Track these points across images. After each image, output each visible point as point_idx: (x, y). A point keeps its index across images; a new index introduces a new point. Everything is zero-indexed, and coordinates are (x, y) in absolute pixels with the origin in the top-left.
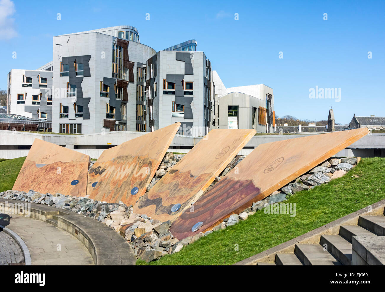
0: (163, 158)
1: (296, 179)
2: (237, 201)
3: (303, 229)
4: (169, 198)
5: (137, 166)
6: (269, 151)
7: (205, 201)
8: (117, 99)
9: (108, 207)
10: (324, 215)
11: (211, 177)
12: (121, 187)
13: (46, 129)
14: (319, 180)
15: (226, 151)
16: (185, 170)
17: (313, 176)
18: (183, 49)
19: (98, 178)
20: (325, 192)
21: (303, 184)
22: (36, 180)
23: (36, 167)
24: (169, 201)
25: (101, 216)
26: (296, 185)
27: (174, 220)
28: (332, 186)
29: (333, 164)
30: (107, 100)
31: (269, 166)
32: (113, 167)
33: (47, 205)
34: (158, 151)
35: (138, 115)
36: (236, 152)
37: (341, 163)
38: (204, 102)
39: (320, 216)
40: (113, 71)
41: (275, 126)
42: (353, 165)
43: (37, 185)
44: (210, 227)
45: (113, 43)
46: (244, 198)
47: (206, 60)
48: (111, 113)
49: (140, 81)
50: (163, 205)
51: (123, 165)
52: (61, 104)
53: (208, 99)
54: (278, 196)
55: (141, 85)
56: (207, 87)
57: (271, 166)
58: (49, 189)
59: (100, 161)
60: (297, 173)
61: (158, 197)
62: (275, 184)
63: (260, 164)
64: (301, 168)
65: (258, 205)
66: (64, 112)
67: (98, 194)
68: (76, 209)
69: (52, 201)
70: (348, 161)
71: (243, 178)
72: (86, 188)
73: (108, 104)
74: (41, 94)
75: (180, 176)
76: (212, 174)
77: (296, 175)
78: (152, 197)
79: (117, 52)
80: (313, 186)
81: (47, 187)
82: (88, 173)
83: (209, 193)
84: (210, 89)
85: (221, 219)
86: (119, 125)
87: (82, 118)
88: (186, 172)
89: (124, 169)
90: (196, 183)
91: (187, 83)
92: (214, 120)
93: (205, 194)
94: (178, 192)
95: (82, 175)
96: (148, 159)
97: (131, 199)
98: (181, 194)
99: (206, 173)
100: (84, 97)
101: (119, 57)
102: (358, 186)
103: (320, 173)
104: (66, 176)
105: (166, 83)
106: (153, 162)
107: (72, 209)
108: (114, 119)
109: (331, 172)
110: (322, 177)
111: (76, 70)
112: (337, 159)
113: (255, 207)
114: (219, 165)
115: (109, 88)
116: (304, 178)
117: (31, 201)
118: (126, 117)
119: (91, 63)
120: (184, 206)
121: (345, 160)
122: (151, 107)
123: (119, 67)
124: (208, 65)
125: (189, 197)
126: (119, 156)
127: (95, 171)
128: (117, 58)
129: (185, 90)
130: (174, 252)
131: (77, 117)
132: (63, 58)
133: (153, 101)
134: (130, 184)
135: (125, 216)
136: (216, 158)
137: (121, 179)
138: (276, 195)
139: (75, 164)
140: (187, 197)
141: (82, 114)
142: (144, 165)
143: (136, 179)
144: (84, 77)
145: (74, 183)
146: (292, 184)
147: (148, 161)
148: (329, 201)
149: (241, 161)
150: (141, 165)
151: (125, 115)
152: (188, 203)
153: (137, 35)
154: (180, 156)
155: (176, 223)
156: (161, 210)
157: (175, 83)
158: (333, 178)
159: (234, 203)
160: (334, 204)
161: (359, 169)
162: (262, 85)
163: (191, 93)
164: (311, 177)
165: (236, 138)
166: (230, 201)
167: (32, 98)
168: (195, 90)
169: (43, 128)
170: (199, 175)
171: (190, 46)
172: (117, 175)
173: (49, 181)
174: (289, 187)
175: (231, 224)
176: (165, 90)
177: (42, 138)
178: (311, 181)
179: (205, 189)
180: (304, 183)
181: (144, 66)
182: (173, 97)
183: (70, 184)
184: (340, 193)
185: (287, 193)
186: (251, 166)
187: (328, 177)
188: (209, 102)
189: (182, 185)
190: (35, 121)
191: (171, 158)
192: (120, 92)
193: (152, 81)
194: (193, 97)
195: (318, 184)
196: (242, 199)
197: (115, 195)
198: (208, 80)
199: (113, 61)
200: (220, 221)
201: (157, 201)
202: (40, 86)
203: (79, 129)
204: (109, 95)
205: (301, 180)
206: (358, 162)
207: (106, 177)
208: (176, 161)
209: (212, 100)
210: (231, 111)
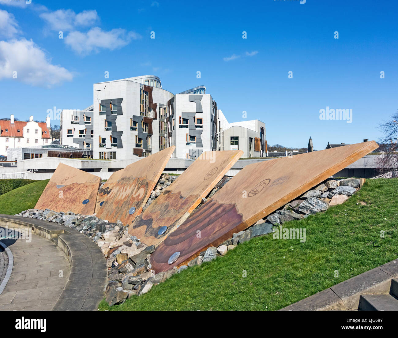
0: (159, 180)
1: (285, 205)
2: (217, 229)
3: (297, 286)
4: (159, 220)
5: (137, 186)
6: (255, 171)
7: (188, 225)
8: (144, 132)
9: (105, 227)
10: (326, 263)
11: (198, 199)
12: (121, 207)
13: (89, 156)
14: (314, 208)
15: (214, 172)
16: (177, 191)
17: (306, 202)
18: (195, 93)
19: (105, 198)
20: (322, 224)
21: (294, 212)
22: (55, 200)
23: (56, 188)
24: (158, 223)
25: (97, 236)
26: (284, 213)
27: (159, 244)
28: (331, 215)
29: (330, 187)
30: (136, 133)
31: (254, 189)
32: (118, 188)
33: (58, 223)
34: (155, 173)
35: (161, 145)
36: (224, 173)
37: (340, 185)
38: (211, 133)
39: (319, 264)
40: (141, 110)
41: (267, 152)
42: (355, 187)
43: (54, 204)
44: (185, 260)
45: (140, 89)
46: (224, 227)
47: (213, 101)
48: (139, 144)
49: (162, 118)
50: (152, 226)
51: (125, 186)
52: (100, 136)
53: (214, 132)
54: (263, 226)
55: (163, 122)
56: (214, 122)
57: (256, 188)
58: (64, 208)
59: (109, 182)
60: (285, 198)
61: (150, 218)
62: (260, 211)
63: (245, 186)
64: (290, 192)
65: (239, 236)
66: (102, 143)
67: (103, 213)
68: (80, 228)
69: (62, 219)
70: (349, 183)
71: (226, 202)
72: (94, 207)
73: (136, 137)
74: (86, 129)
75: (171, 197)
76: (198, 196)
77: (284, 201)
78: (145, 217)
79: (143, 95)
80: (306, 215)
81: (63, 206)
82: (98, 193)
83: (194, 216)
84: (216, 124)
85: (197, 252)
86: (145, 153)
87: (116, 148)
88: (177, 193)
89: (126, 190)
90: (184, 204)
91: (198, 119)
92: (220, 148)
93: (190, 217)
94: (167, 214)
95: (93, 195)
96: (146, 180)
97: (128, 219)
98: (169, 215)
99: (193, 194)
100: (118, 131)
101: (145, 99)
102: (370, 218)
103: (315, 198)
104: (79, 195)
105: (182, 120)
106: (150, 183)
107: (77, 228)
108: (142, 148)
109: (328, 197)
110: (318, 204)
111: (111, 109)
112: (335, 181)
113: (235, 239)
114: (207, 186)
115: (137, 124)
116: (294, 204)
117: (46, 219)
118: (151, 146)
119: (123, 104)
120: (170, 230)
121: (345, 182)
122: (170, 138)
123: (145, 108)
124: (214, 105)
125: (175, 220)
126: (123, 177)
127: (104, 191)
128: (143, 101)
129: (196, 124)
130: (141, 293)
131: (113, 146)
132: (102, 101)
133: (171, 134)
134: (129, 204)
135: (117, 237)
136: (204, 180)
137: (123, 198)
138: (261, 225)
139: (88, 184)
140: (174, 219)
141: (117, 144)
142: (142, 186)
143: (134, 199)
144: (118, 115)
145: (85, 202)
146: (280, 212)
147: (146, 182)
148: (330, 239)
149: (228, 182)
150: (140, 186)
151: (150, 144)
152: (174, 226)
153: (160, 82)
154: (174, 177)
155: (159, 248)
156: (150, 232)
157: (188, 119)
158: (331, 204)
159: (213, 231)
160: (339, 245)
161: (364, 193)
162: (257, 120)
163: (201, 127)
164: (303, 204)
165: (224, 159)
166: (210, 229)
167: (79, 132)
168: (204, 124)
169: (87, 156)
170: (187, 197)
171: (200, 91)
172: (120, 195)
173: (65, 201)
174: (277, 216)
175: (208, 260)
176: (180, 125)
177: (81, 163)
178: (303, 209)
179: (191, 211)
180: (294, 210)
181: (165, 107)
182: (186, 131)
183: (82, 203)
184: (344, 228)
185: (274, 223)
186: (235, 188)
187: (324, 204)
188: (215, 134)
189: (172, 206)
190: (81, 150)
191: (167, 179)
192: (147, 127)
193: (171, 118)
194: (202, 130)
195: (312, 212)
196: (222, 228)
197: (116, 214)
198: (214, 116)
199: (140, 103)
200: (197, 254)
201: (148, 222)
202: (86, 123)
203: (114, 156)
204: (137, 129)
205: (290, 207)
206: (362, 184)
207: (111, 197)
208: (170, 182)
209: (218, 133)
210: (233, 141)
